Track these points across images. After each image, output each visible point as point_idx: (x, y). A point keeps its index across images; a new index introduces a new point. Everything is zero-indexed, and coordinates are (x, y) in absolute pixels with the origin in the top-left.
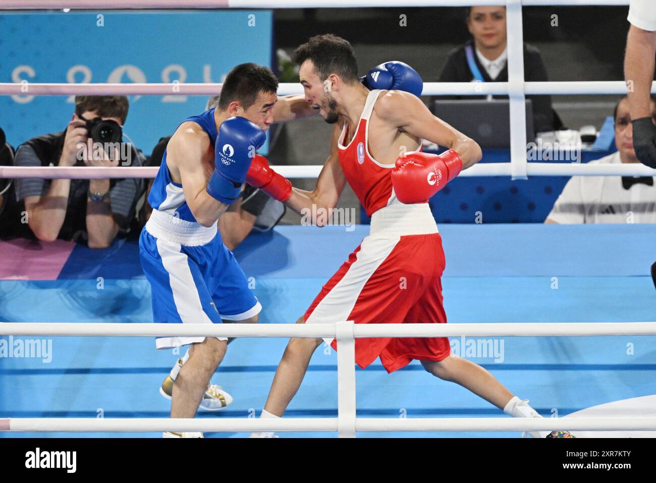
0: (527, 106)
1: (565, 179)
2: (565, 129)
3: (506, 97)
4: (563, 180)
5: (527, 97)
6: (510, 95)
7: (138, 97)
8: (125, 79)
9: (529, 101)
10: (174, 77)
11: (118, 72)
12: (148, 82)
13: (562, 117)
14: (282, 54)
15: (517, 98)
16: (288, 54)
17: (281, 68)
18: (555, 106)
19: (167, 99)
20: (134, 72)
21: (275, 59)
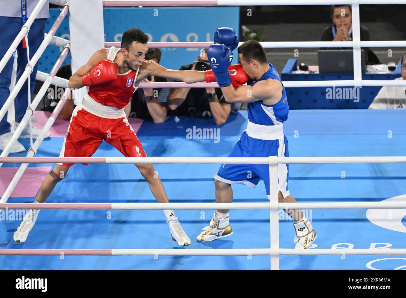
0: (362, 53)
1: (380, 88)
2: (380, 64)
3: (352, 48)
4: (379, 88)
5: (362, 48)
6: (354, 47)
7: (175, 49)
8: (169, 40)
9: (363, 50)
10: (192, 39)
11: (165, 37)
12: (180, 41)
13: (379, 58)
14: (244, 28)
15: (357, 49)
16: (248, 28)
17: (244, 35)
18: (376, 53)
19: (189, 49)
20: (173, 36)
21: (241, 30)
